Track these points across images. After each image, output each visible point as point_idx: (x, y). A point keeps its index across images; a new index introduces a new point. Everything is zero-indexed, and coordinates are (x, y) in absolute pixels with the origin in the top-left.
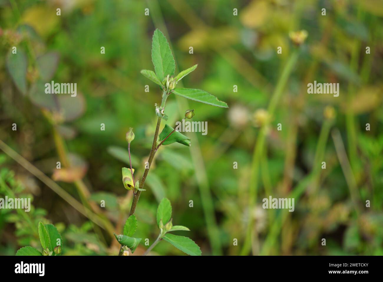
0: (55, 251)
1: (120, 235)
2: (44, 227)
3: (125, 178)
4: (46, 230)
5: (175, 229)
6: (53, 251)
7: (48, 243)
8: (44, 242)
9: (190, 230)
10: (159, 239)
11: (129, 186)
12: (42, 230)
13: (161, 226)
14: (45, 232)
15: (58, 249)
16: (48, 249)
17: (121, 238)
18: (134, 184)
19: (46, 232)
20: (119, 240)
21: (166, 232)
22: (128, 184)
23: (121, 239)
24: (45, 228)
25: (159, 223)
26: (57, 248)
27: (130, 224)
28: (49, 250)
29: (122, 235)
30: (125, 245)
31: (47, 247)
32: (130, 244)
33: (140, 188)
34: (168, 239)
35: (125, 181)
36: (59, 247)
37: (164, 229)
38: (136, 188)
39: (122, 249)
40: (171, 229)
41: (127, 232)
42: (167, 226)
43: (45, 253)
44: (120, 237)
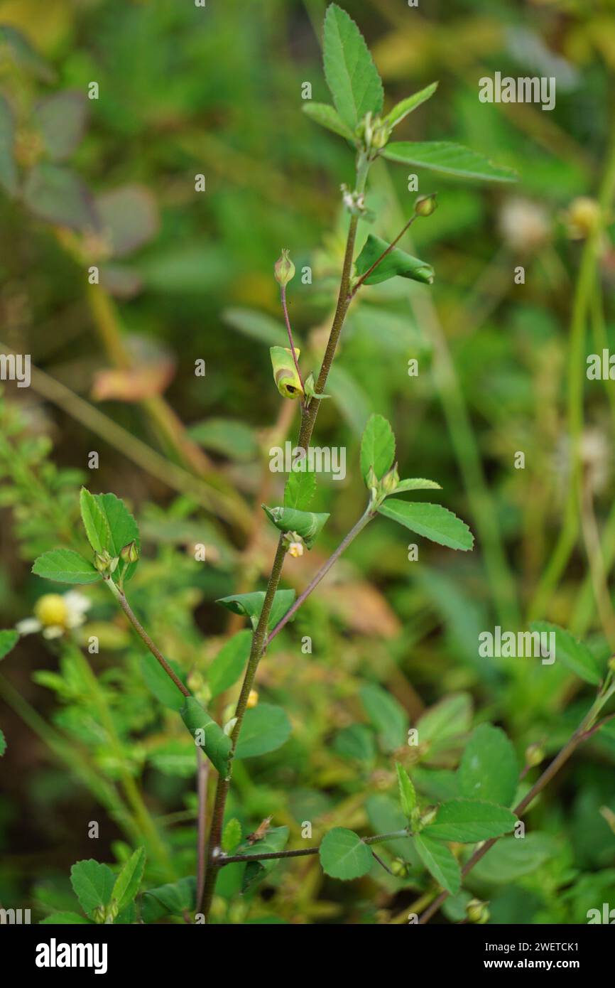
0: (125, 555)
1: (278, 508)
2: (93, 501)
3: (281, 372)
4: (98, 507)
5: (407, 486)
6: (120, 556)
7: (107, 539)
8: (97, 537)
9: (441, 486)
10: (370, 512)
11: (291, 389)
12: (88, 509)
13: (371, 482)
14: (97, 513)
15: (130, 550)
16: (107, 554)
17: (281, 514)
18: (303, 385)
19: (100, 512)
20: (276, 521)
21: (384, 496)
22: (288, 384)
23: (280, 517)
24: (95, 502)
25: (366, 474)
26: (129, 549)
27: (299, 481)
28: (110, 554)
29: (282, 509)
30: (293, 531)
31: (103, 549)
32: (303, 528)
33: (318, 392)
34: (390, 512)
35: (280, 379)
36: (133, 546)
37: (380, 490)
38: (307, 394)
39: (286, 540)
40: (397, 487)
41: (293, 500)
42: (387, 480)
43: (101, 561)
44: (277, 513)
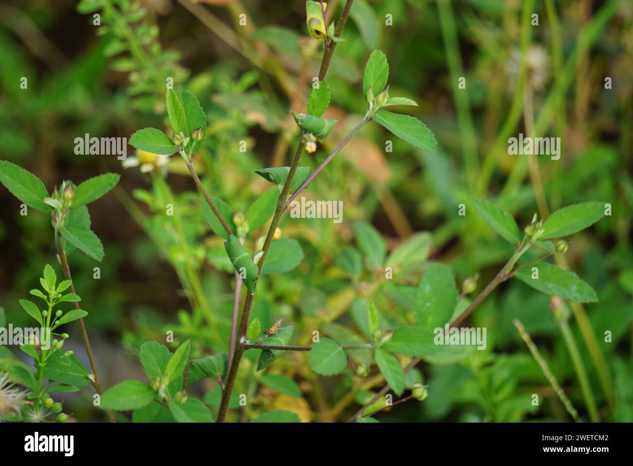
0: (194, 136)
1: (302, 114)
2: (175, 96)
3: (312, 20)
4: (179, 101)
5: (394, 102)
6: (191, 136)
7: (183, 123)
8: (176, 121)
9: (418, 104)
10: (367, 118)
11: (318, 32)
12: (172, 101)
13: (370, 98)
14: (178, 105)
15: (198, 133)
16: (182, 134)
17: (304, 119)
18: (326, 30)
19: (180, 104)
20: (300, 123)
21: (378, 108)
22: (316, 29)
23: (302, 121)
24: (177, 97)
25: (367, 92)
26: (197, 131)
27: (318, 96)
28: (184, 134)
29: (305, 115)
30: (310, 133)
31: (180, 130)
32: (319, 129)
33: (336, 35)
34: (381, 120)
35: (311, 25)
36: (200, 130)
37: (375, 103)
38: (329, 36)
39: (305, 139)
40: (387, 103)
41: (314, 108)
42: (381, 97)
43: (178, 139)
44: (301, 118)
